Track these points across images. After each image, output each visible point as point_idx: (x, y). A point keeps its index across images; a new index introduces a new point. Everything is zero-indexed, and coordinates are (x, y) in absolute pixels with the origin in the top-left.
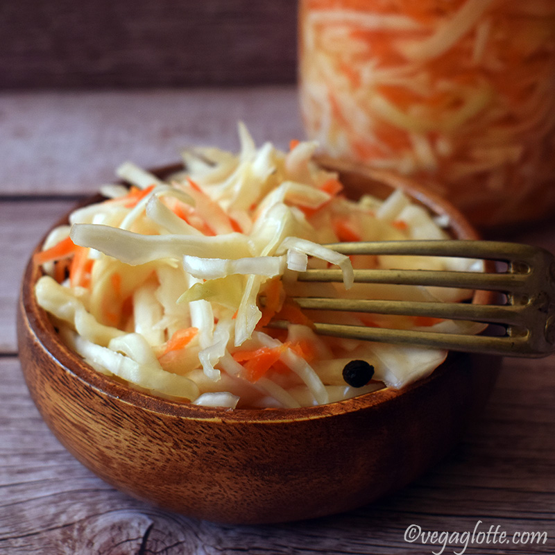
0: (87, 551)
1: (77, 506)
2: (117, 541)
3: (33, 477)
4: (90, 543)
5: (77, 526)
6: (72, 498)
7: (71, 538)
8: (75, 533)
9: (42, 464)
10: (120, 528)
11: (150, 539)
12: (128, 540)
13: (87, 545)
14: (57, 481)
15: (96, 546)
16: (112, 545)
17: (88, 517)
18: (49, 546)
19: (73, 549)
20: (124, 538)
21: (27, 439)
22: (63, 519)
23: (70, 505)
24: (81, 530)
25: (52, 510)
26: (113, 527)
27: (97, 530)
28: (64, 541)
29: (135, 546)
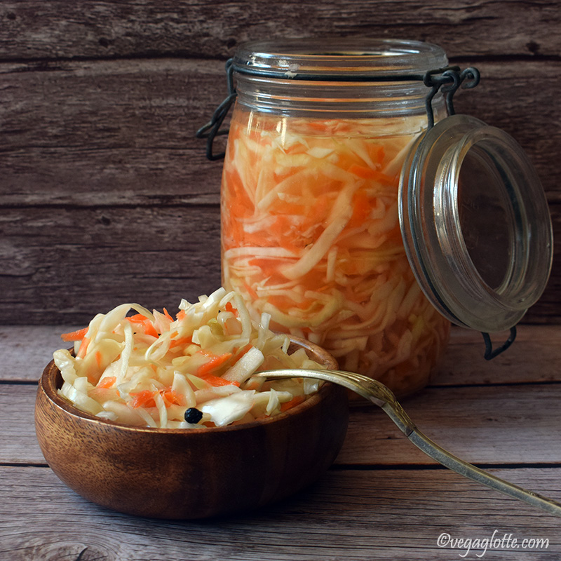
0: (41, 560)
1: (37, 539)
2: (62, 555)
3: (8, 525)
4: (44, 556)
5: (36, 548)
6: (34, 535)
7: (31, 553)
8: (34, 551)
9: (16, 519)
10: (65, 549)
11: (84, 554)
12: (69, 555)
13: (42, 557)
14: (24, 527)
15: (48, 557)
16: (59, 557)
17: (43, 544)
18: (15, 557)
19: (32, 558)
20: (67, 554)
21: (6, 506)
22: (27, 544)
23: (32, 538)
24: (38, 550)
25: (20, 540)
26: (60, 549)
27: (49, 550)
28: (26, 555)
29: (73, 557)
